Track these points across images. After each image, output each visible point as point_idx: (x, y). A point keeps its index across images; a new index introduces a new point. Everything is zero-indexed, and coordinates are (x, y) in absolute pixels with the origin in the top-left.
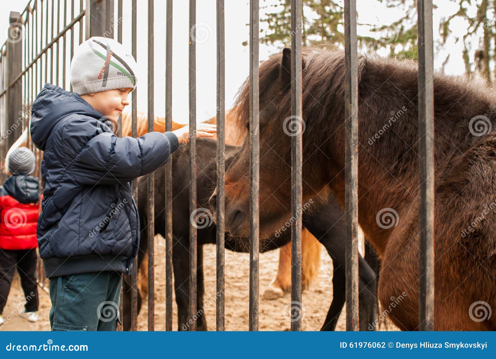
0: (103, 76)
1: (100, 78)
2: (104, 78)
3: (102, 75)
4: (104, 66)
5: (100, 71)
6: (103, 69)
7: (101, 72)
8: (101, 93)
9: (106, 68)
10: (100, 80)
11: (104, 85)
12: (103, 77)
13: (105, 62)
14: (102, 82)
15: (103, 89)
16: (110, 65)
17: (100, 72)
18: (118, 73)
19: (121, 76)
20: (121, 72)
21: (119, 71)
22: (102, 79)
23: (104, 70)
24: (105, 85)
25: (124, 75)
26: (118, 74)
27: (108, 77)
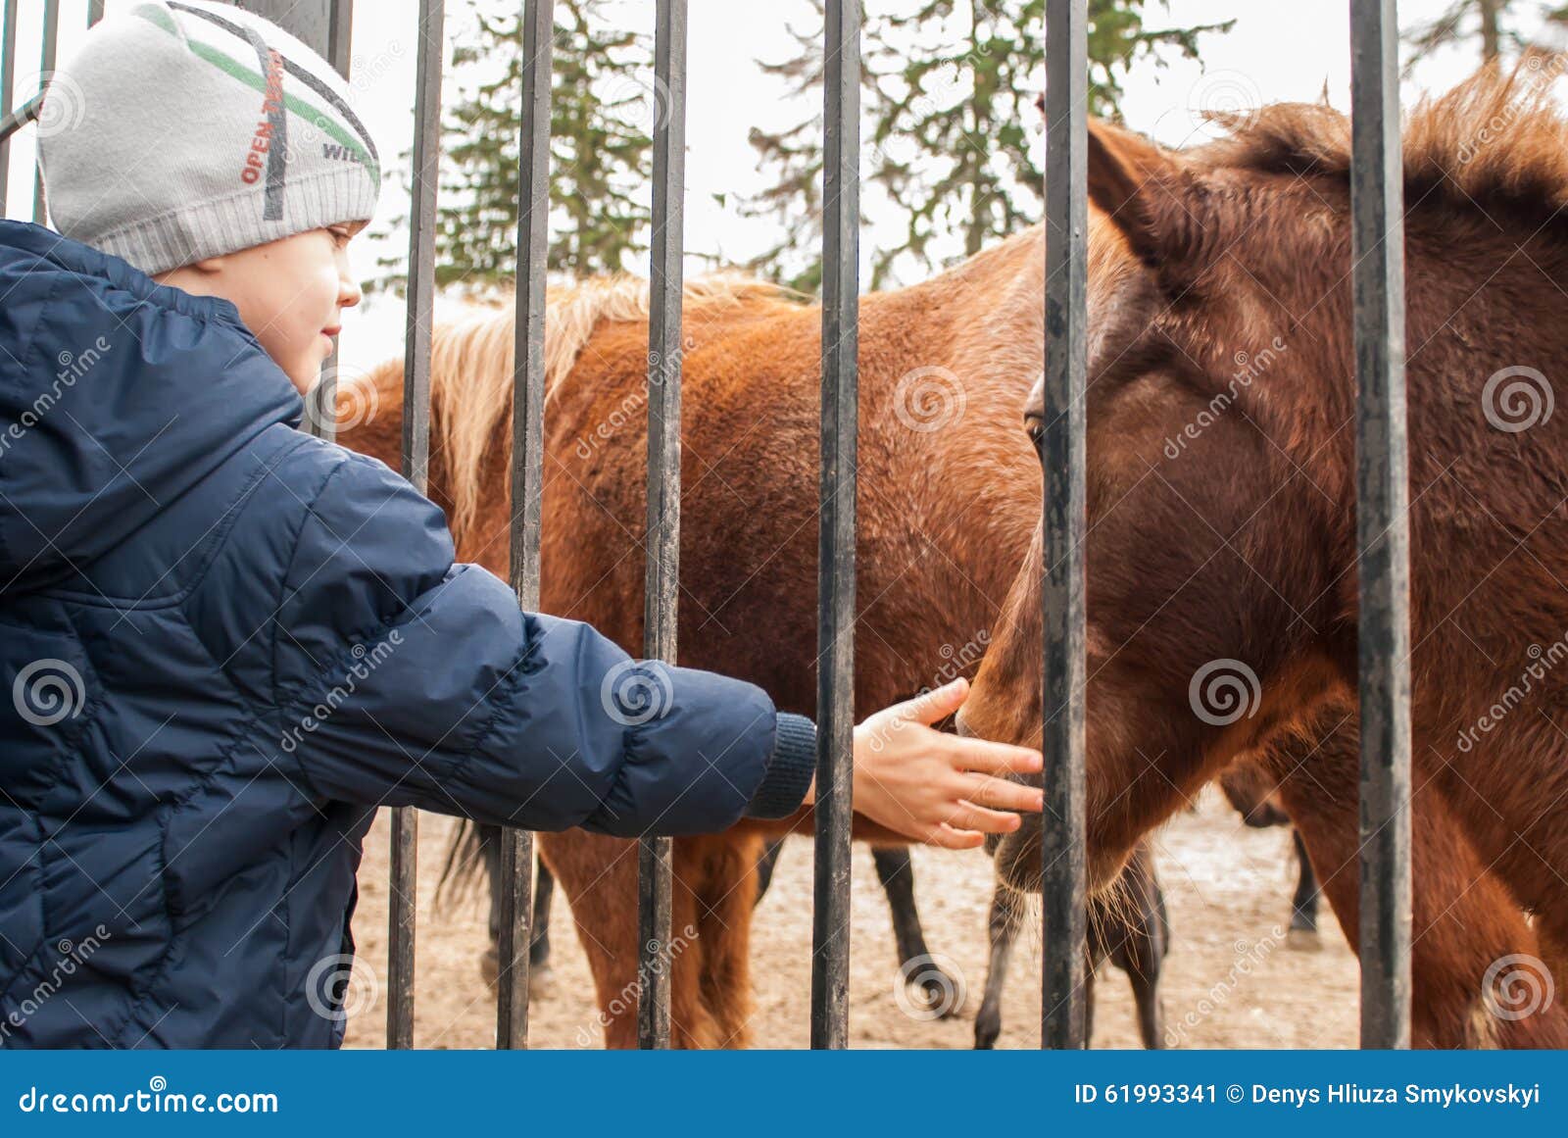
0: (265, 168)
1: (250, 176)
2: (269, 180)
3: (260, 165)
4: (264, 118)
5: (250, 145)
6: (259, 134)
7: (255, 148)
8: (262, 252)
9: (274, 130)
10: (252, 188)
11: (274, 212)
12: (263, 171)
13: (261, 98)
14: (262, 196)
15: (270, 229)
16: (290, 116)
17: (247, 149)
18: (329, 152)
19: (339, 165)
20: (338, 144)
21: (331, 141)
22: (261, 185)
23: (265, 141)
24: (280, 210)
25: (353, 160)
26: (327, 156)
27: (288, 170)
